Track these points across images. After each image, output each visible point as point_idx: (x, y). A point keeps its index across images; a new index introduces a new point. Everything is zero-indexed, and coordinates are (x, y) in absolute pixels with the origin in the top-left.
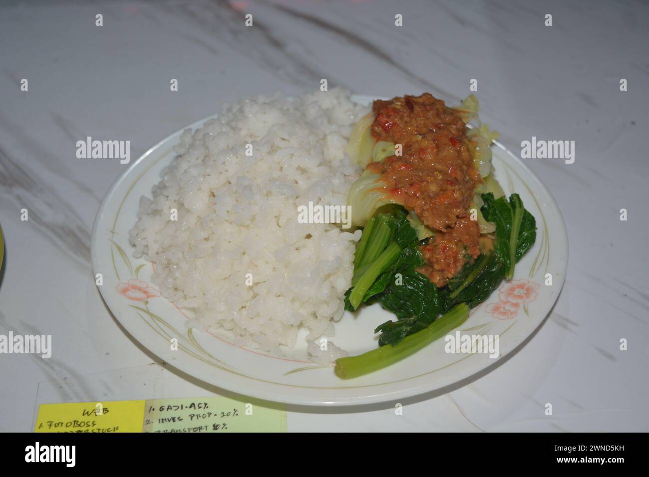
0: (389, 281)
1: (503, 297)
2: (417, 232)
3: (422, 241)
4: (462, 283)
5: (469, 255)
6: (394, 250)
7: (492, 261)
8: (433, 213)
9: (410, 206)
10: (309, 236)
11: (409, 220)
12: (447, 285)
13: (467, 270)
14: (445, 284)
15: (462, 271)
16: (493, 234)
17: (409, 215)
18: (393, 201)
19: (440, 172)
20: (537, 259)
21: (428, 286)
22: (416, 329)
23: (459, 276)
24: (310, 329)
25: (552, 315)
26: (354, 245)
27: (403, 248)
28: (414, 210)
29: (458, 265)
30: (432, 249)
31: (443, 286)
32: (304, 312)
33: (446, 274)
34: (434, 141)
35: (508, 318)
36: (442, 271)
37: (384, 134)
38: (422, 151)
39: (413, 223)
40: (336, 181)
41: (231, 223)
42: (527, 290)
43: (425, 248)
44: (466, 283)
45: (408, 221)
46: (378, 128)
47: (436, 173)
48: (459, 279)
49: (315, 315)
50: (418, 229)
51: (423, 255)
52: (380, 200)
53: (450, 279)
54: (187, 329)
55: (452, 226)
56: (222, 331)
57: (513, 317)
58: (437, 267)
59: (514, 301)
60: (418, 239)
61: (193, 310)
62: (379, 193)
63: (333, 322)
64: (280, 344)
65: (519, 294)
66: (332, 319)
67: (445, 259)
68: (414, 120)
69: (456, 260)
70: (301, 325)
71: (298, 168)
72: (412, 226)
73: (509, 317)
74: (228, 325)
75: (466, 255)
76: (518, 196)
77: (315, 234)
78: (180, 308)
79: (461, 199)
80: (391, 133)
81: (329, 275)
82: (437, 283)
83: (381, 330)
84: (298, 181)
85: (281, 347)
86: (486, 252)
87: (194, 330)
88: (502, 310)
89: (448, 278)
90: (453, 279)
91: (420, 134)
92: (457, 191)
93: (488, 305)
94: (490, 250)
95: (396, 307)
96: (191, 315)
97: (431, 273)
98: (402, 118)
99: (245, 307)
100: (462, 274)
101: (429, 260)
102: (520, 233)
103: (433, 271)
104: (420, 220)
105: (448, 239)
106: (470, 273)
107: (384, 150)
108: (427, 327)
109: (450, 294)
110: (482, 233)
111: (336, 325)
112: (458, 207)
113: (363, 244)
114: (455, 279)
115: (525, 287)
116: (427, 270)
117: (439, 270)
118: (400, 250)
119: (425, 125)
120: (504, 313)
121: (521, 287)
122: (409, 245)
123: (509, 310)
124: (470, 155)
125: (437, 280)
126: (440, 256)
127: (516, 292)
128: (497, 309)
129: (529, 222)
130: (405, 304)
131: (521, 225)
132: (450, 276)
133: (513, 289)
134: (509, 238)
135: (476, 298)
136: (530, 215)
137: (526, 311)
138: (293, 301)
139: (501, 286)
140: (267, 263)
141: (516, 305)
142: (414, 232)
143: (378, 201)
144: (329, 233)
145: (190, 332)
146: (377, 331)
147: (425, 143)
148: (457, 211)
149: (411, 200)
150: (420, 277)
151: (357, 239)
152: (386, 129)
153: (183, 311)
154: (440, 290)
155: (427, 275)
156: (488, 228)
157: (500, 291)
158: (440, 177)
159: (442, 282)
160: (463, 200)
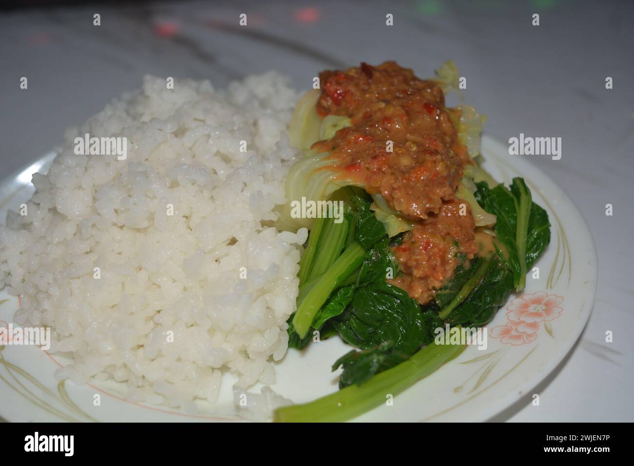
0: (350, 300)
1: (513, 317)
2: (386, 227)
3: (394, 238)
4: (454, 296)
5: (462, 253)
6: (355, 253)
7: (494, 267)
8: (407, 194)
9: (374, 186)
10: (233, 241)
11: (374, 210)
12: (434, 300)
13: (460, 277)
14: (431, 298)
15: (453, 277)
16: (493, 228)
17: (374, 203)
18: (350, 181)
19: (414, 142)
20: (554, 266)
21: (407, 303)
22: (391, 361)
23: (450, 285)
24: (240, 375)
25: (582, 343)
26: (298, 250)
27: (368, 250)
28: (380, 192)
29: (447, 268)
30: (409, 249)
31: (427, 302)
32: (230, 348)
33: (431, 281)
34: (403, 107)
35: (525, 342)
36: (424, 278)
37: (334, 108)
38: (388, 119)
39: (380, 213)
40: (270, 166)
41: (122, 227)
42: (546, 305)
43: (398, 249)
44: (460, 297)
45: (373, 212)
46: (327, 101)
47: (408, 143)
48: (451, 289)
49: (245, 354)
50: (387, 221)
51: (397, 258)
52: (331, 182)
53: (438, 290)
54: (58, 382)
55: (436, 213)
56: (111, 384)
57: (531, 341)
58: (417, 273)
59: (529, 320)
60: (387, 236)
61: (71, 355)
62: (329, 173)
63: (272, 364)
64: (195, 398)
65: (535, 311)
66: (271, 359)
67: (428, 261)
68: (373, 87)
69: (444, 262)
70: (224, 368)
71: (218, 153)
72: (379, 218)
73: (525, 340)
74: (120, 374)
75: (458, 253)
76: (522, 180)
77: (241, 237)
78: (52, 354)
79: (445, 174)
80: (343, 104)
81: (262, 292)
82: (418, 298)
83: (341, 366)
84: (217, 171)
85: (198, 402)
86: (485, 254)
87: (69, 383)
88: (514, 333)
89: (434, 288)
90: (441, 289)
91: (383, 101)
92: (439, 162)
93: (493, 328)
94: (491, 252)
95: (362, 338)
96: (65, 362)
97: (410, 283)
98: (357, 85)
99: (142, 346)
100: (454, 281)
101: (405, 264)
102: (529, 231)
103: (412, 281)
104: (389, 206)
105: (431, 232)
106: (464, 283)
107: (335, 126)
108: (408, 359)
109: (439, 312)
110: (478, 225)
111: (278, 368)
112: (441, 184)
113: (311, 249)
114: (445, 289)
115: (543, 302)
116: (403, 281)
117: (421, 278)
118: (364, 253)
119: (389, 91)
120: (518, 337)
121: (537, 301)
122: (375, 245)
123: (525, 332)
124: (453, 127)
125: (419, 293)
126: (421, 256)
127: (531, 309)
128: (506, 332)
129: (539, 217)
130: (375, 333)
131: (530, 221)
132: (437, 285)
133: (526, 306)
134: (515, 236)
135: (476, 319)
136: (539, 208)
137: (550, 332)
138: (212, 331)
139: (508, 303)
140: (174, 281)
141: (534, 325)
142: (381, 227)
143: (328, 184)
144: (261, 234)
145: (61, 385)
146: (335, 367)
147: (390, 111)
148: (442, 191)
149: (375, 177)
150: (394, 292)
151: (302, 241)
152: (336, 102)
153: (56, 358)
154: (424, 308)
155: (404, 288)
156: (484, 218)
157: (507, 309)
158: (414, 148)
159: (426, 295)
160: (449, 175)
